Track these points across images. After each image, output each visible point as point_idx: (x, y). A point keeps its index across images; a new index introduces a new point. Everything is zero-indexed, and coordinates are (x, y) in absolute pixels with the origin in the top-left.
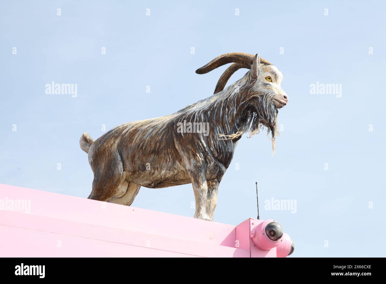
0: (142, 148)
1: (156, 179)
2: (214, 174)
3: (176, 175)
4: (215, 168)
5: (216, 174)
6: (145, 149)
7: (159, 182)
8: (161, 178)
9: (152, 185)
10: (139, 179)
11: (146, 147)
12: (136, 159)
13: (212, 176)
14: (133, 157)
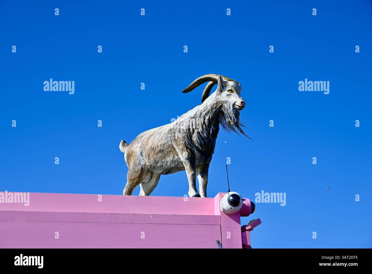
0: (153, 149)
1: (166, 169)
2: (201, 161)
3: (177, 165)
4: (201, 158)
5: (202, 162)
6: (155, 149)
7: (168, 170)
8: (169, 168)
9: (165, 172)
10: (155, 170)
11: (155, 148)
12: (150, 157)
13: (200, 163)
14: (149, 155)
